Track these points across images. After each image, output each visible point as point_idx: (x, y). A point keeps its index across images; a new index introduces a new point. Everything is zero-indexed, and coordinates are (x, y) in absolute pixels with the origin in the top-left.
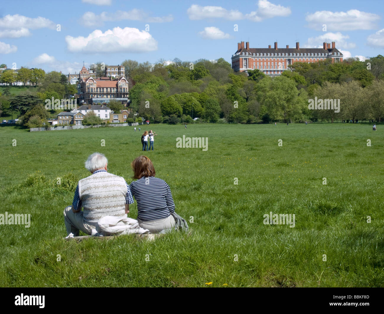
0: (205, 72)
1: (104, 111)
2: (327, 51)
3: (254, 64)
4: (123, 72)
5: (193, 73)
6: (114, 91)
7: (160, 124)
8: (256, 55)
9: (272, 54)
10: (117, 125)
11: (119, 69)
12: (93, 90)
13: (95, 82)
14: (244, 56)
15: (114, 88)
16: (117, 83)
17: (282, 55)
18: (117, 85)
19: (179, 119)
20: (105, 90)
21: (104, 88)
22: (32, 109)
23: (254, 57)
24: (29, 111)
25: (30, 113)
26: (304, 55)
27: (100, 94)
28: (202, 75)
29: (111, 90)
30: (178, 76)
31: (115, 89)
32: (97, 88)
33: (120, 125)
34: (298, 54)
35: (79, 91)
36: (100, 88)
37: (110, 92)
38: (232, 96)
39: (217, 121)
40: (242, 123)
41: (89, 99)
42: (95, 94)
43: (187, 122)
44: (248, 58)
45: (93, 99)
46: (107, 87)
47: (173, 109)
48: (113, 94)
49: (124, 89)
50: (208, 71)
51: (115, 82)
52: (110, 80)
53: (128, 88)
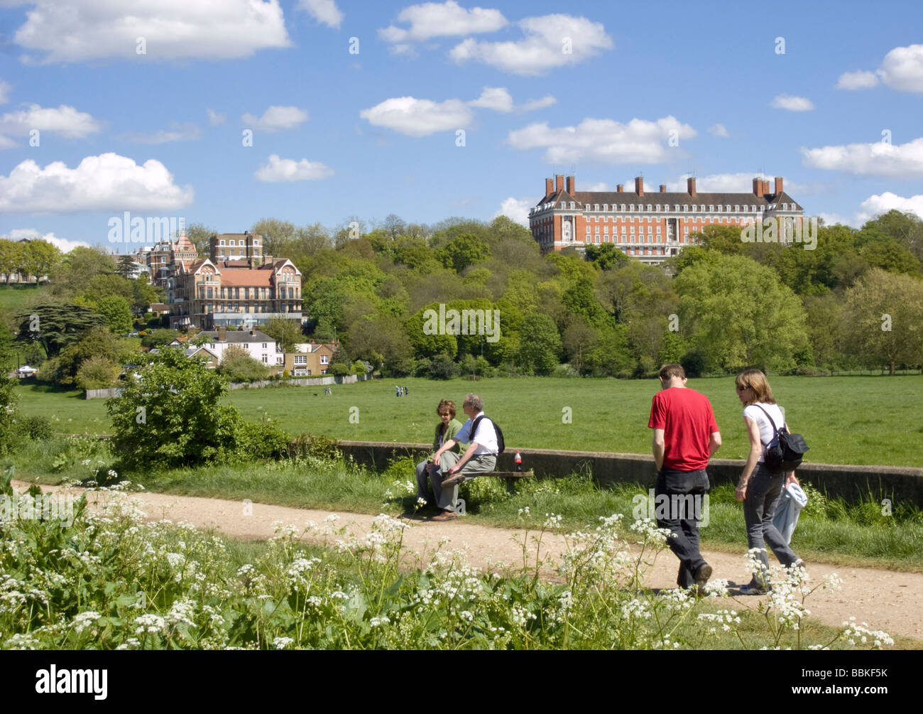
0: (479, 250)
1: (260, 344)
2: (764, 199)
3: (588, 230)
4: (257, 250)
5: (450, 250)
6: (264, 295)
7: (409, 379)
8: (593, 208)
9: (632, 206)
10: (308, 382)
11: (249, 241)
12: (214, 293)
13: (217, 272)
14: (563, 211)
15: (264, 288)
16: (273, 274)
17: (654, 208)
18: (272, 280)
19: (457, 366)
20: (242, 292)
21: (241, 287)
22: (81, 340)
23: (588, 214)
24: (73, 345)
25: (76, 350)
26: (708, 209)
27: (230, 304)
28: (472, 257)
29: (257, 292)
30: (413, 258)
31: (267, 290)
32: (222, 288)
33: (316, 381)
34: (695, 207)
35: (171, 295)
36: (230, 288)
37: (253, 298)
38: (581, 307)
39: (553, 370)
40: (619, 377)
41: (201, 317)
42: (217, 303)
43: (479, 373)
44: (573, 215)
45: (216, 317)
46: (248, 285)
47: (436, 341)
48: (263, 303)
49: (291, 289)
50: (487, 245)
51: (268, 273)
52: (250, 268)
53: (300, 289)
